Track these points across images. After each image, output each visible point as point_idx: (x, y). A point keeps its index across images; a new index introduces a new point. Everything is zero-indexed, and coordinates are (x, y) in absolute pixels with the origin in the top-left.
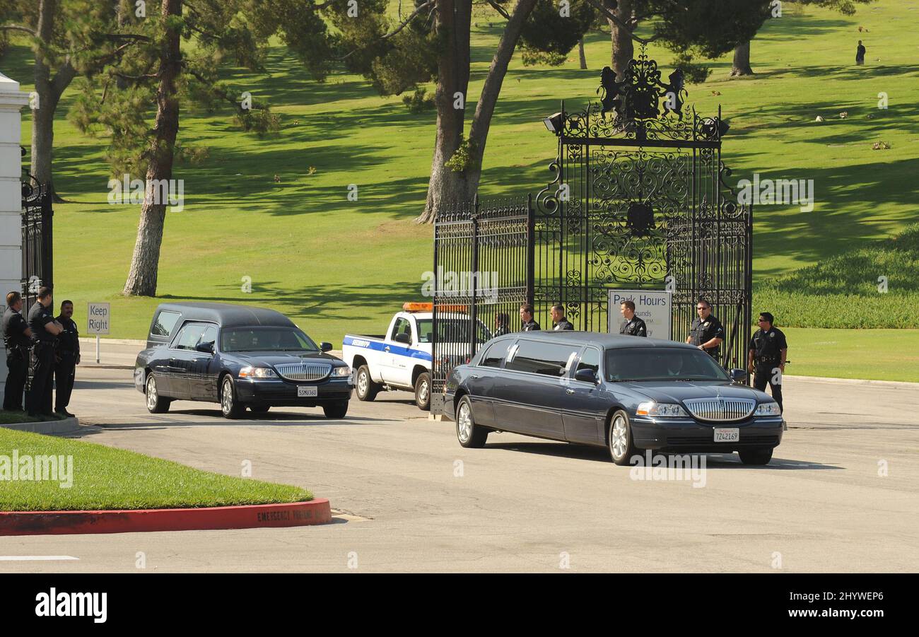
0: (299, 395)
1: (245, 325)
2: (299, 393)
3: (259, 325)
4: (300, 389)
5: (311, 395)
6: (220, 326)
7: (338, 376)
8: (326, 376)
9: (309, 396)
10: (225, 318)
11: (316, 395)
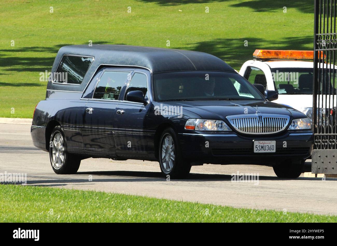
0: (255, 151)
1: (178, 70)
2: (255, 149)
3: (194, 70)
4: (257, 143)
5: (269, 151)
6: (151, 71)
7: (298, 128)
8: (284, 128)
9: (266, 151)
10: (156, 62)
11: (274, 151)
